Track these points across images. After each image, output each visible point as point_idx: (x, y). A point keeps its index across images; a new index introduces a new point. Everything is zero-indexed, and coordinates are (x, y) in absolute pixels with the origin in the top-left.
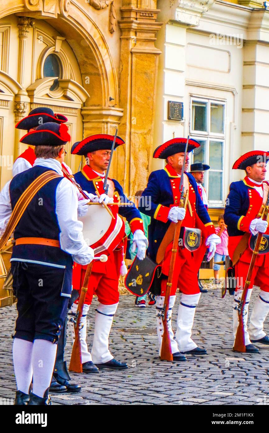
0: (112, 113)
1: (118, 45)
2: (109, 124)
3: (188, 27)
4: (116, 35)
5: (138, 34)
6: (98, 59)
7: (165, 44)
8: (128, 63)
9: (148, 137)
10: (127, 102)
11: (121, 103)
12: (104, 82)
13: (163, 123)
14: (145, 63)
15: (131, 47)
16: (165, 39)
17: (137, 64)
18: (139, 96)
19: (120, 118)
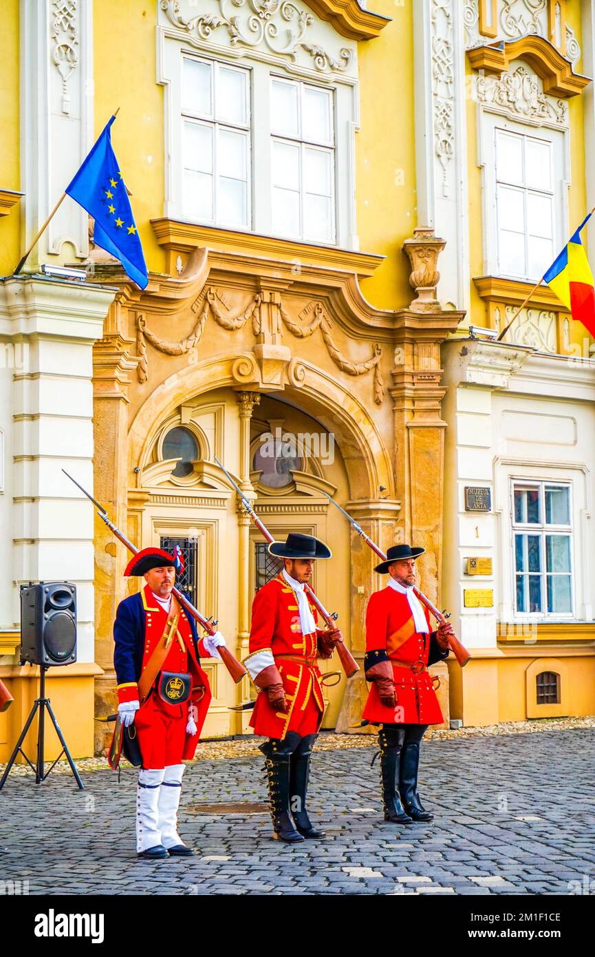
0: (382, 506)
1: (390, 419)
2: (380, 522)
3: (493, 390)
4: (386, 406)
5: (416, 403)
6: (360, 439)
7: (457, 414)
8: (403, 440)
9: (435, 535)
10: (404, 492)
11: (398, 493)
12: (371, 468)
13: (460, 516)
14: (427, 440)
15: (406, 421)
16: (456, 407)
17: (416, 441)
18: (420, 483)
19: (397, 512)
